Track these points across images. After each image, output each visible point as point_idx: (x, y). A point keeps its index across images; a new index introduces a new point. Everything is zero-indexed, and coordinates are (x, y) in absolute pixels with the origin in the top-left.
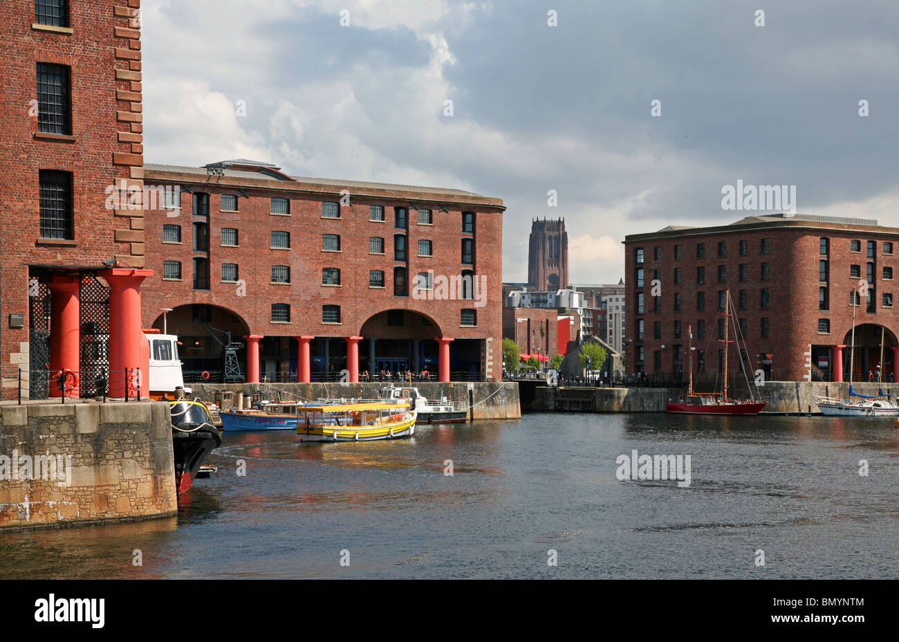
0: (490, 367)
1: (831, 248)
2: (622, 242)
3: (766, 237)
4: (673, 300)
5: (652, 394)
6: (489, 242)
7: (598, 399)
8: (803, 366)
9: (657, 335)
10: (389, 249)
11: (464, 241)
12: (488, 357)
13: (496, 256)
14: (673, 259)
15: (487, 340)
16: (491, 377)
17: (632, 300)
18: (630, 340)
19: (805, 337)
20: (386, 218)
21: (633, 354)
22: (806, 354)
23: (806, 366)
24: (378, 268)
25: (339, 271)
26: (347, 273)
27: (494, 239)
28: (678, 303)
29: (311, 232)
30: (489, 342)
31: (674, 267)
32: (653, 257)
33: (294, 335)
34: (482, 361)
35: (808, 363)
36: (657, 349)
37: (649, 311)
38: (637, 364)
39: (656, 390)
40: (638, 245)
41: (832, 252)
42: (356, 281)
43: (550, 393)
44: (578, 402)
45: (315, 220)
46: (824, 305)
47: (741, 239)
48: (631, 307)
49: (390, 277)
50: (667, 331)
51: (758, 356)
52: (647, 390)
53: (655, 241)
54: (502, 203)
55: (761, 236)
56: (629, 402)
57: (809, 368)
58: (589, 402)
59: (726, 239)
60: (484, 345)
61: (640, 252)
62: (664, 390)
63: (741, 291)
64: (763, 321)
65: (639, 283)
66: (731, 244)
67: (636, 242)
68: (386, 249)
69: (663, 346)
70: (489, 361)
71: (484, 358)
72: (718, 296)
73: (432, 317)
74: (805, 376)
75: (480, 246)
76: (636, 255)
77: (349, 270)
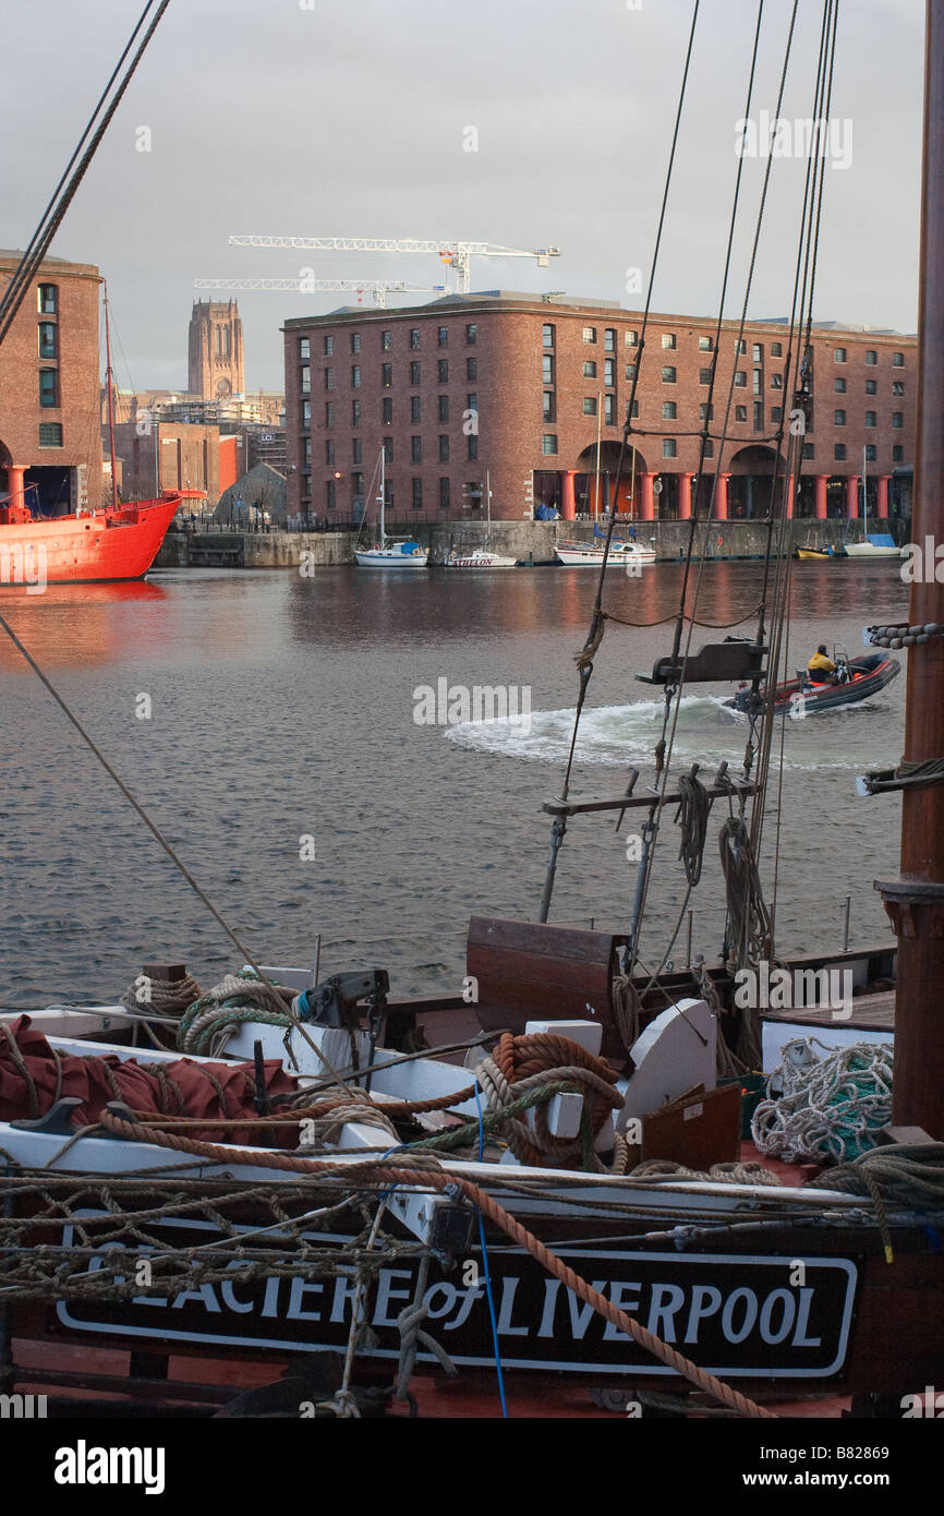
0: (83, 505)
1: (558, 338)
2: (281, 330)
3: (473, 322)
4: (350, 411)
5: (323, 540)
6: (79, 328)
7: (247, 550)
8: (522, 499)
9: (329, 459)
11: (43, 325)
12: (81, 492)
13: (90, 348)
14: (349, 352)
15: (79, 468)
17: (296, 410)
18: (294, 467)
19: (523, 460)
21: (298, 485)
22: (526, 483)
23: (527, 499)
27: (87, 323)
28: (357, 414)
30: (81, 470)
31: (350, 364)
32: (323, 350)
34: (72, 497)
35: (529, 495)
36: (329, 478)
37: (319, 426)
38: (303, 499)
39: (328, 535)
40: (302, 334)
41: (559, 343)
43: (181, 543)
44: (220, 555)
46: (550, 416)
47: (439, 325)
48: (294, 420)
50: (343, 452)
51: (464, 486)
52: (315, 536)
53: (324, 327)
54: (98, 272)
55: (466, 321)
56: (290, 552)
57: (531, 502)
58: (235, 555)
59: (418, 325)
60: (75, 474)
61: (305, 343)
62: (340, 535)
63: (440, 397)
64: (472, 439)
65: (304, 387)
66: (425, 333)
67: (298, 330)
69: (338, 475)
70: (83, 497)
71: (76, 492)
72: (410, 403)
74: (526, 514)
75: (66, 333)
76: (300, 347)
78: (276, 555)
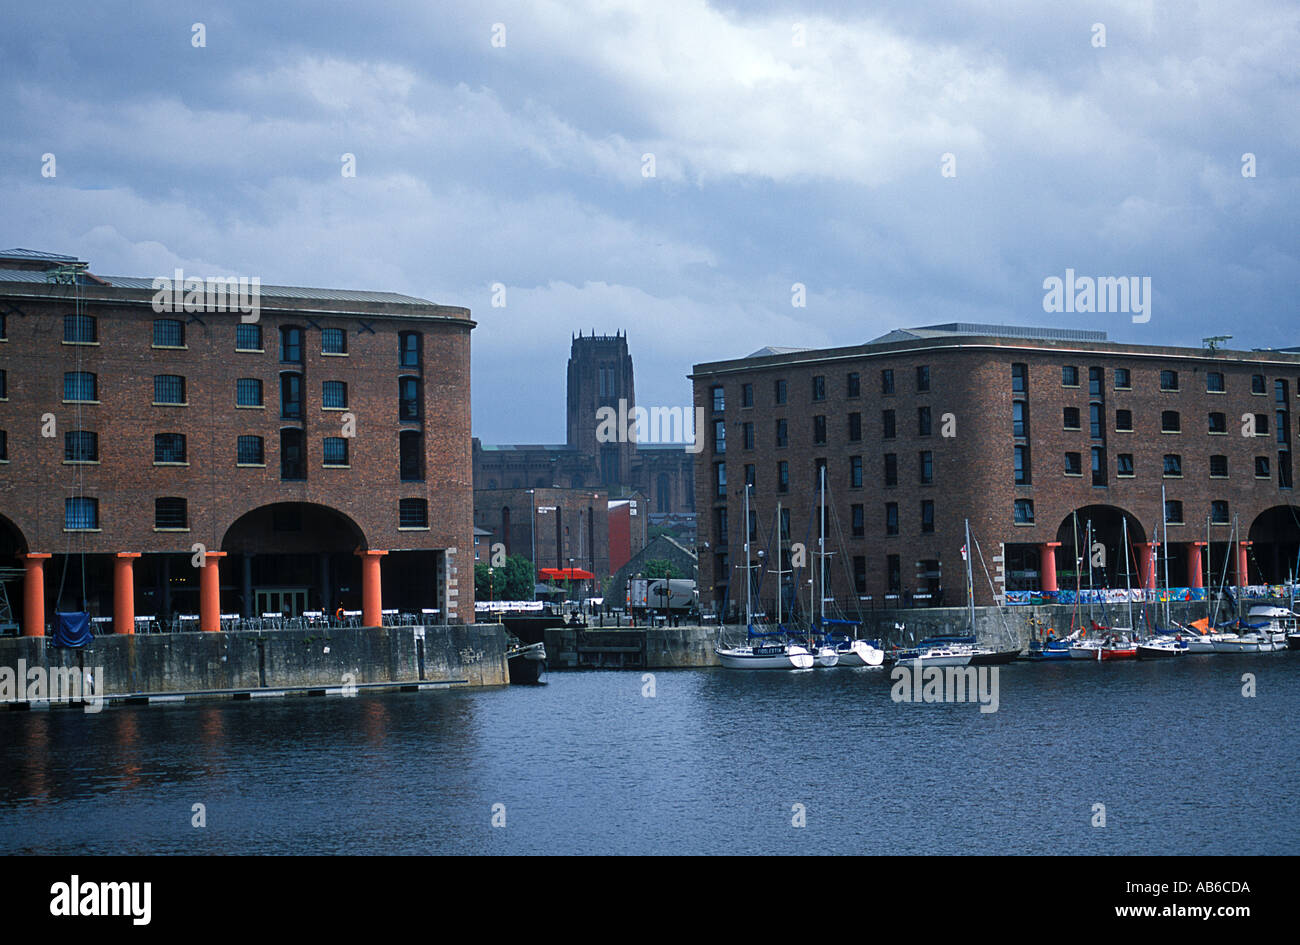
0: (452, 598)
1: (1031, 380)
2: (689, 377)
3: (924, 363)
4: (777, 474)
6: (448, 383)
7: (650, 648)
8: (992, 579)
9: (751, 534)
10: (273, 399)
11: (403, 381)
12: (450, 582)
13: (460, 406)
14: (773, 403)
15: (447, 552)
16: (455, 615)
17: (709, 475)
18: (707, 543)
19: (992, 531)
20: (265, 345)
21: (712, 566)
22: (995, 559)
23: (996, 578)
24: (254, 432)
25: (183, 437)
26: (197, 439)
27: (456, 377)
28: (785, 477)
29: (135, 373)
30: (450, 555)
31: (774, 418)
32: (741, 401)
33: (106, 551)
34: (439, 588)
35: (1000, 573)
36: (750, 557)
37: (737, 493)
38: (719, 582)
40: (715, 381)
41: (1032, 386)
42: (214, 455)
43: (569, 640)
44: (617, 653)
45: (140, 351)
46: (1024, 476)
47: (884, 368)
48: (708, 486)
49: (273, 447)
50: (768, 526)
51: (918, 565)
52: (734, 629)
53: (741, 373)
54: (469, 315)
55: (919, 362)
56: (704, 649)
57: (1001, 583)
58: (636, 654)
59: (858, 368)
60: (442, 561)
61: (718, 392)
63: (887, 456)
64: (927, 505)
65: (718, 447)
66: (868, 376)
67: (711, 377)
68: (265, 399)
69: (761, 553)
70: (451, 588)
71: (443, 582)
72: (849, 464)
73: (349, 514)
74: (996, 597)
75: (432, 390)
76: (712, 397)
77: (202, 436)
78: (687, 655)
